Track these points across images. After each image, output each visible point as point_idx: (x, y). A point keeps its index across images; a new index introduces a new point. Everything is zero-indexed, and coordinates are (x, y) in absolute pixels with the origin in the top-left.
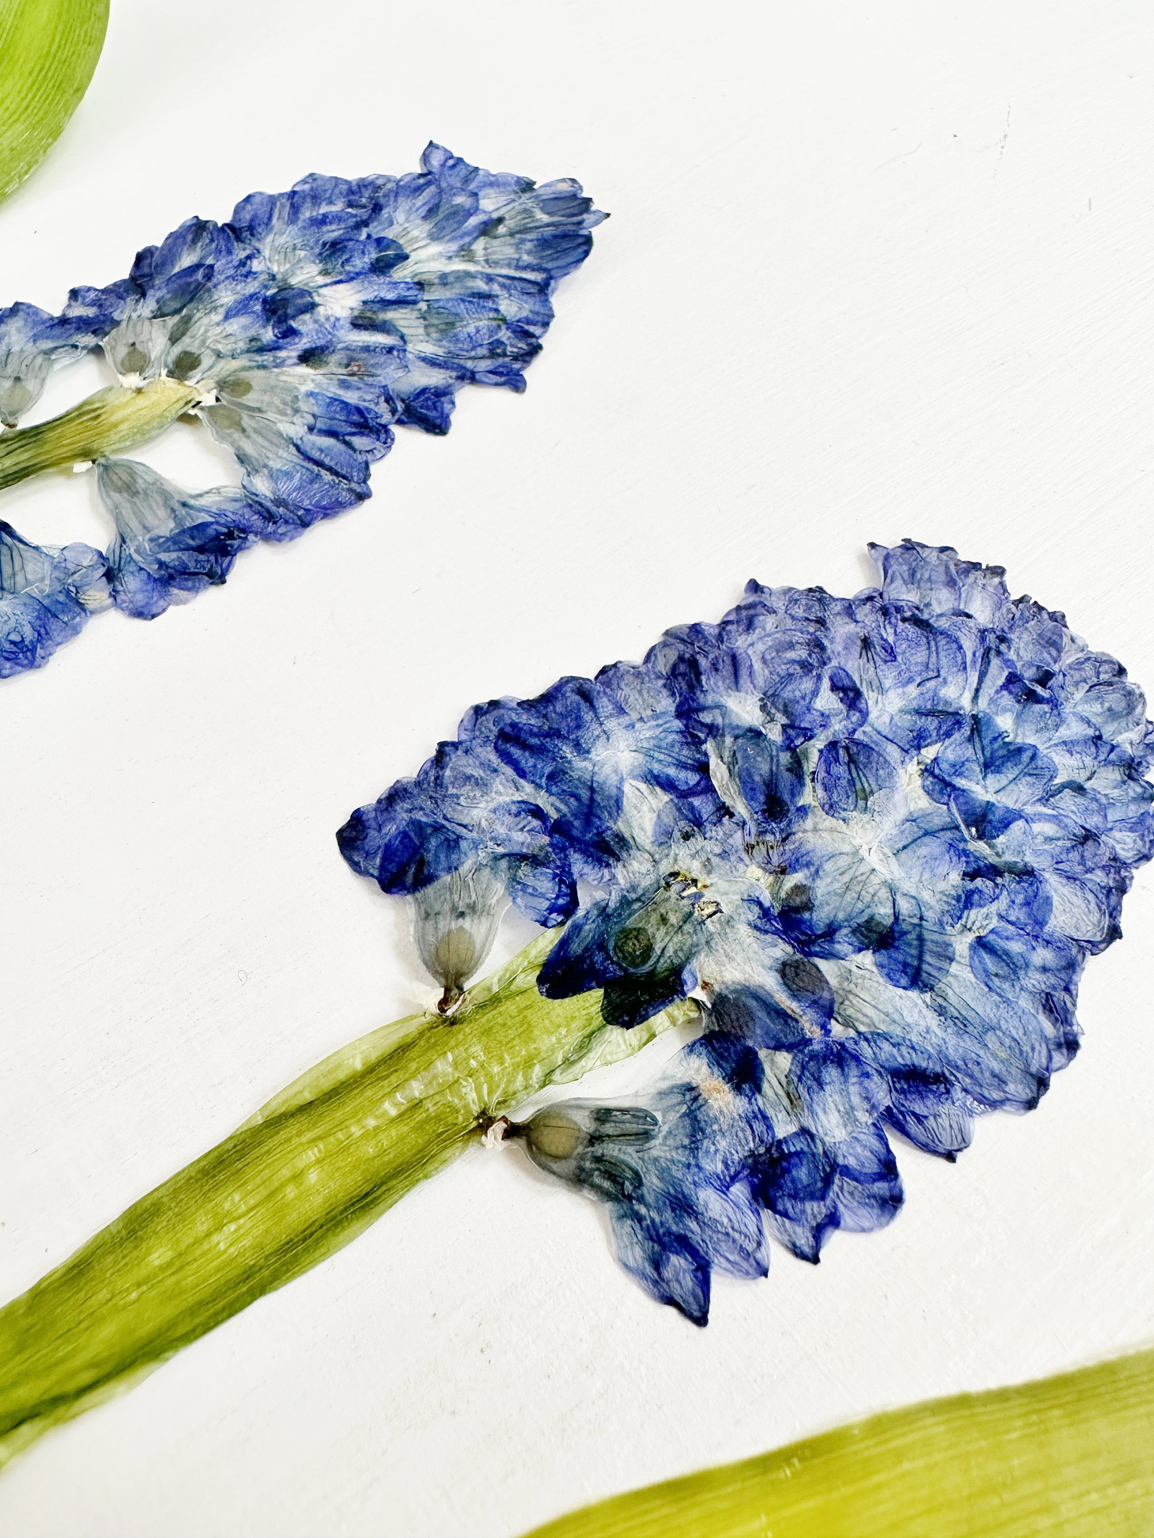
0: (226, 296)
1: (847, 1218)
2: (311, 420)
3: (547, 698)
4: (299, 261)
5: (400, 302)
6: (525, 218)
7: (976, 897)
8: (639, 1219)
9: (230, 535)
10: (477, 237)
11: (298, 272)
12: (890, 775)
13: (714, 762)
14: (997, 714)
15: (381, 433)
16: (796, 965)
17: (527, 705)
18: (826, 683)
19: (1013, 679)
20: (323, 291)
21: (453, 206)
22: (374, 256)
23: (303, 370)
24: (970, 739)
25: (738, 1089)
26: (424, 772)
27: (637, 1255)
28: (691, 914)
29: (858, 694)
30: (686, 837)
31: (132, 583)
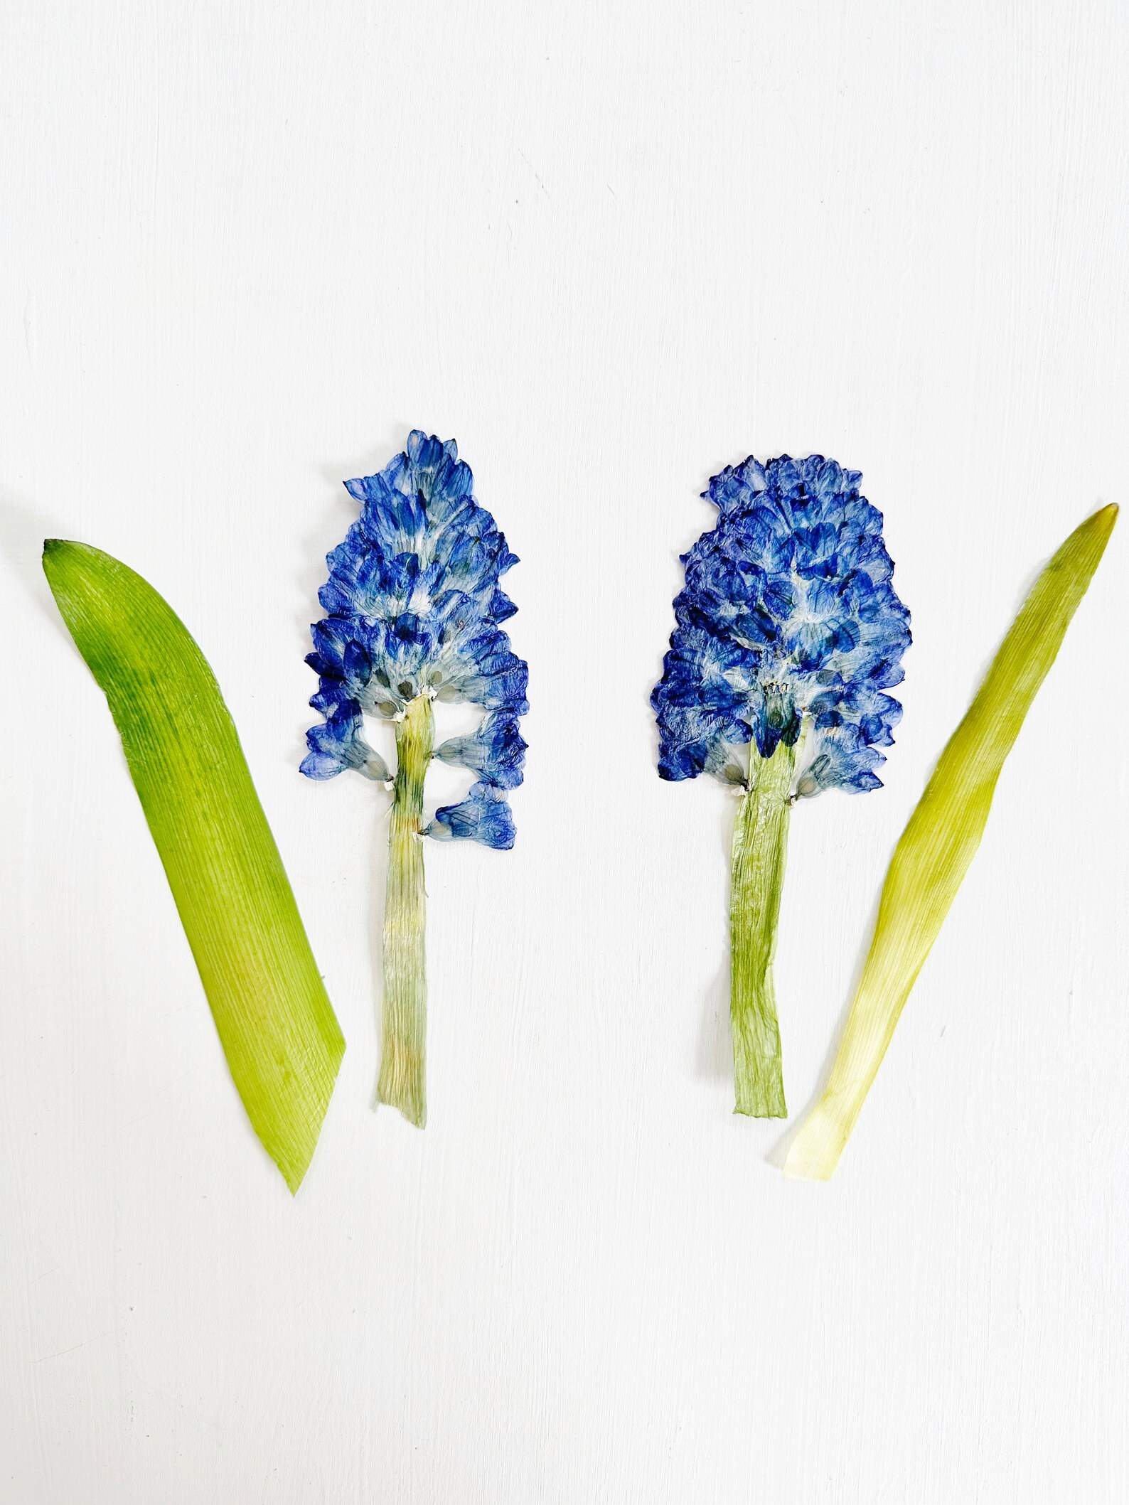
0: (379, 647)
1: (892, 725)
2: (474, 661)
3: (667, 672)
4: (382, 602)
5: (440, 577)
6: (426, 480)
7: (848, 599)
8: (845, 781)
9: (509, 731)
10: (425, 513)
11: (390, 609)
12: (791, 586)
13: (739, 640)
14: (800, 524)
15: (500, 636)
16: (821, 676)
17: (664, 680)
18: (742, 573)
19: (793, 502)
20: (410, 606)
21: (397, 508)
22: (404, 569)
23: (446, 646)
24: (801, 544)
25: (838, 725)
26: (663, 735)
27: (853, 788)
28: (781, 695)
29: (755, 566)
30: (756, 673)
31: (502, 779)
